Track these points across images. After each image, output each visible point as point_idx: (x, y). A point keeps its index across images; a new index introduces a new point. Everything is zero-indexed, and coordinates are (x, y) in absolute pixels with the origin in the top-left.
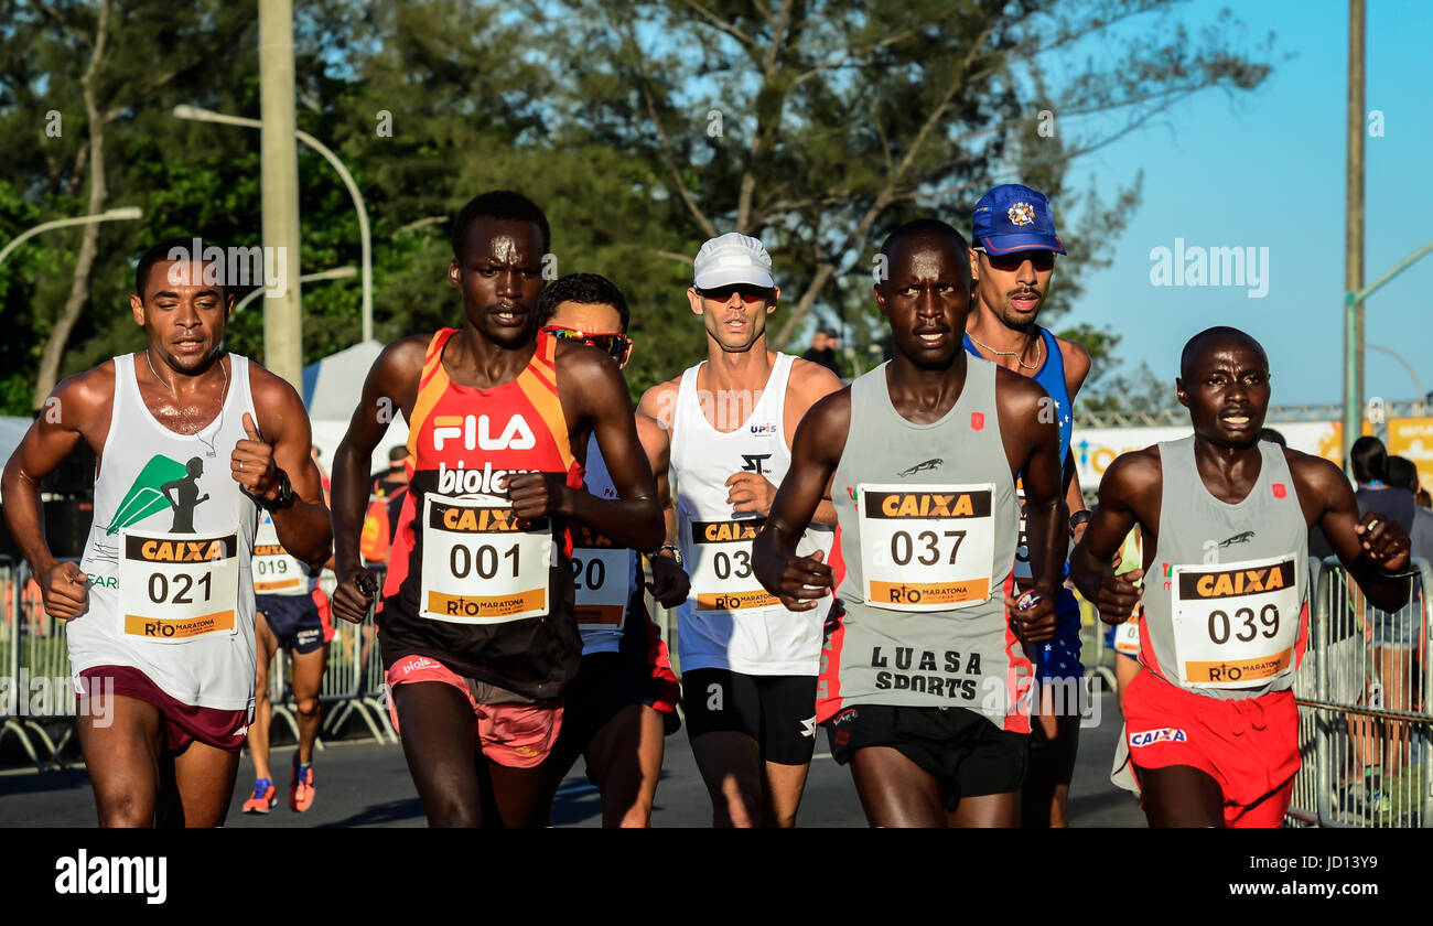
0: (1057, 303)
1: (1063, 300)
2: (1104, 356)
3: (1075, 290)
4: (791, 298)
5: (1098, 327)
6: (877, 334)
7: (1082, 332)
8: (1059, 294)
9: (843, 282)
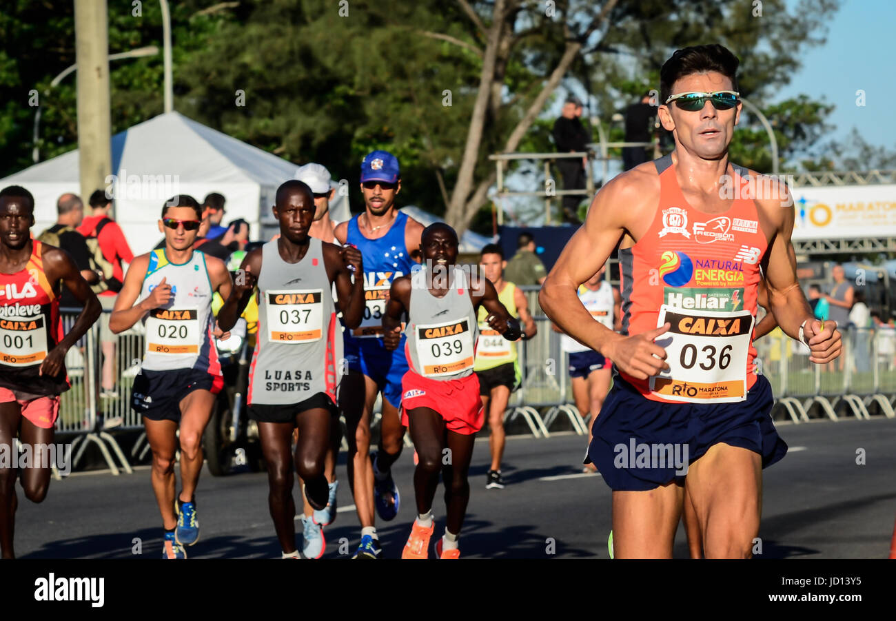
0: (778, 76)
1: (782, 74)
2: (819, 122)
3: (794, 65)
4: (543, 73)
5: (814, 98)
6: (619, 105)
7: (800, 102)
8: (779, 69)
9: (589, 58)
